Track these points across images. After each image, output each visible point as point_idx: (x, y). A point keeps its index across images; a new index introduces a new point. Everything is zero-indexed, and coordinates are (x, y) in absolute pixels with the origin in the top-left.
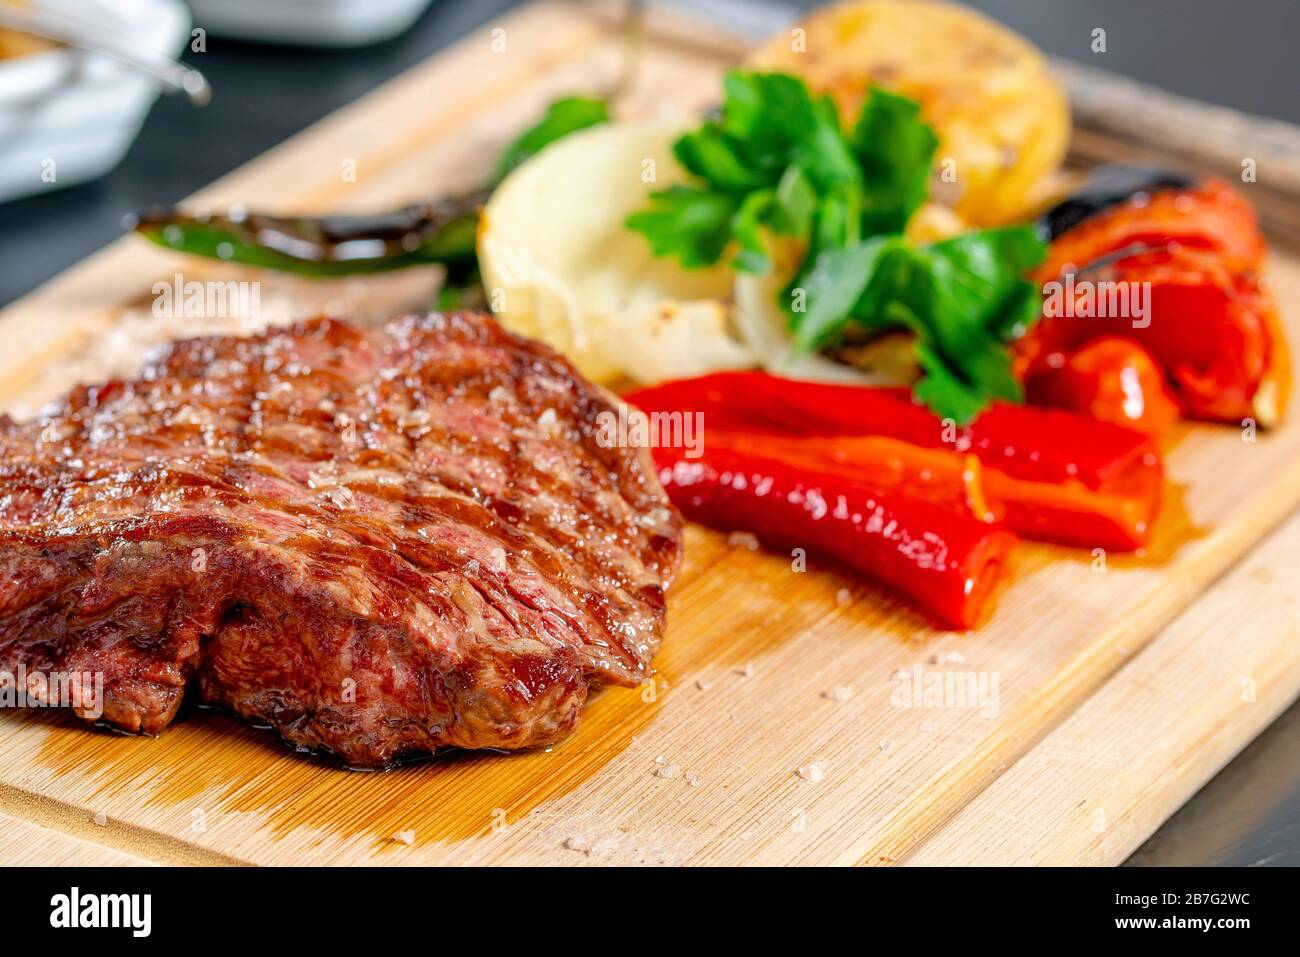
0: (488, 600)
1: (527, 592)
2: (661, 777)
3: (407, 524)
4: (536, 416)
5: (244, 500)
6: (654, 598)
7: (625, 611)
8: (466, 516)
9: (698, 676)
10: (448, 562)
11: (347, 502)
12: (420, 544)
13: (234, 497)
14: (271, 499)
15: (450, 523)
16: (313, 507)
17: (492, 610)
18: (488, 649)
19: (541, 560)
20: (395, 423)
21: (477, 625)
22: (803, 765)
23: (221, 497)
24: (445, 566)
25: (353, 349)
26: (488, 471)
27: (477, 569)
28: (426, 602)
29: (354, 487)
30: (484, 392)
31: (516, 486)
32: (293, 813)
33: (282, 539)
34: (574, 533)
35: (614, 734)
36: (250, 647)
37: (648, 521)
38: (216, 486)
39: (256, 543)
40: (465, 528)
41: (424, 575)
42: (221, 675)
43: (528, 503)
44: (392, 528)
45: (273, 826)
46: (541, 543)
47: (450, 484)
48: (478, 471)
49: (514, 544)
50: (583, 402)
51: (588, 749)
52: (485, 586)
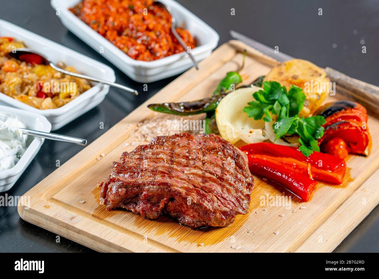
0: (218, 199)
1: (225, 197)
2: (249, 233)
3: (203, 183)
4: (227, 158)
5: (173, 177)
6: (248, 197)
7: (243, 200)
8: (214, 181)
9: (256, 210)
10: (211, 191)
11: (192, 178)
12: (205, 187)
13: (171, 177)
14: (178, 177)
15: (211, 183)
16: (185, 178)
17: (219, 201)
18: (218, 210)
19: (228, 190)
20: (200, 159)
21: (216, 205)
22: (275, 231)
23: (169, 176)
24: (210, 192)
25: (192, 141)
26: (218, 170)
27: (216, 193)
28: (207, 200)
29: (193, 174)
30: (217, 152)
31: (223, 173)
32: (181, 238)
33: (180, 186)
34: (234, 184)
35: (240, 223)
36: (174, 206)
37: (247, 180)
38: (168, 174)
39: (176, 188)
40: (214, 184)
41: (206, 194)
42: (168, 210)
43: (225, 177)
44: (200, 183)
45: (177, 241)
46: (228, 186)
47: (211, 173)
48: (216, 170)
49: (223, 186)
50: (236, 155)
51: (235, 226)
52: (217, 196)
